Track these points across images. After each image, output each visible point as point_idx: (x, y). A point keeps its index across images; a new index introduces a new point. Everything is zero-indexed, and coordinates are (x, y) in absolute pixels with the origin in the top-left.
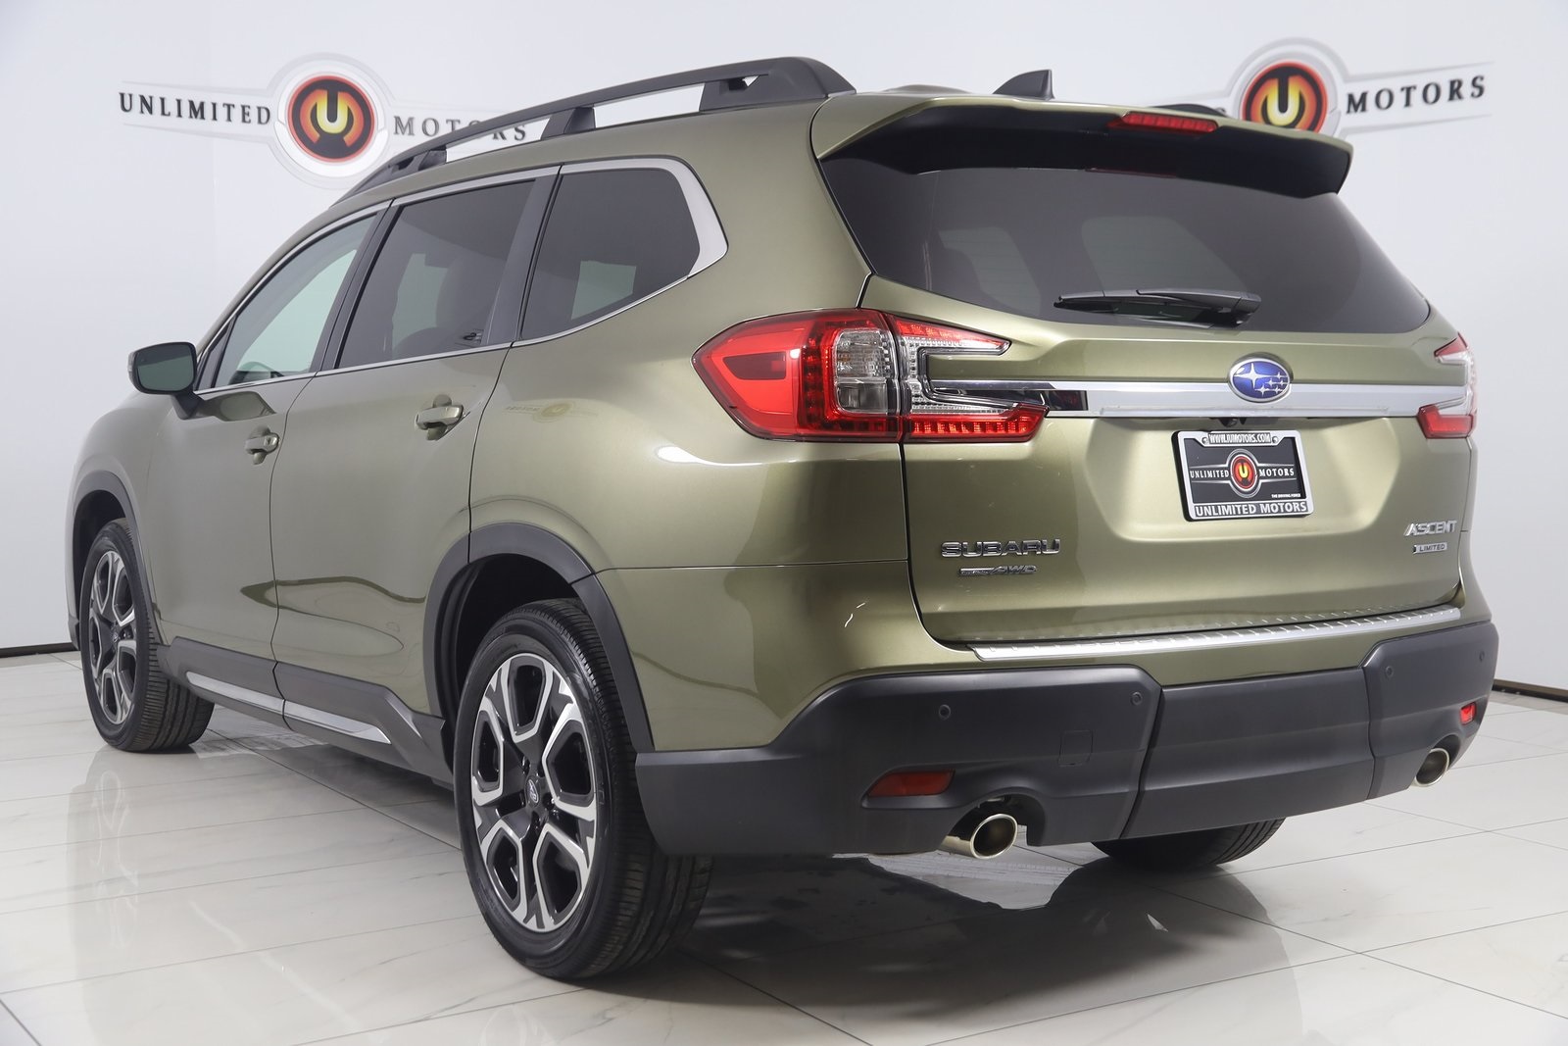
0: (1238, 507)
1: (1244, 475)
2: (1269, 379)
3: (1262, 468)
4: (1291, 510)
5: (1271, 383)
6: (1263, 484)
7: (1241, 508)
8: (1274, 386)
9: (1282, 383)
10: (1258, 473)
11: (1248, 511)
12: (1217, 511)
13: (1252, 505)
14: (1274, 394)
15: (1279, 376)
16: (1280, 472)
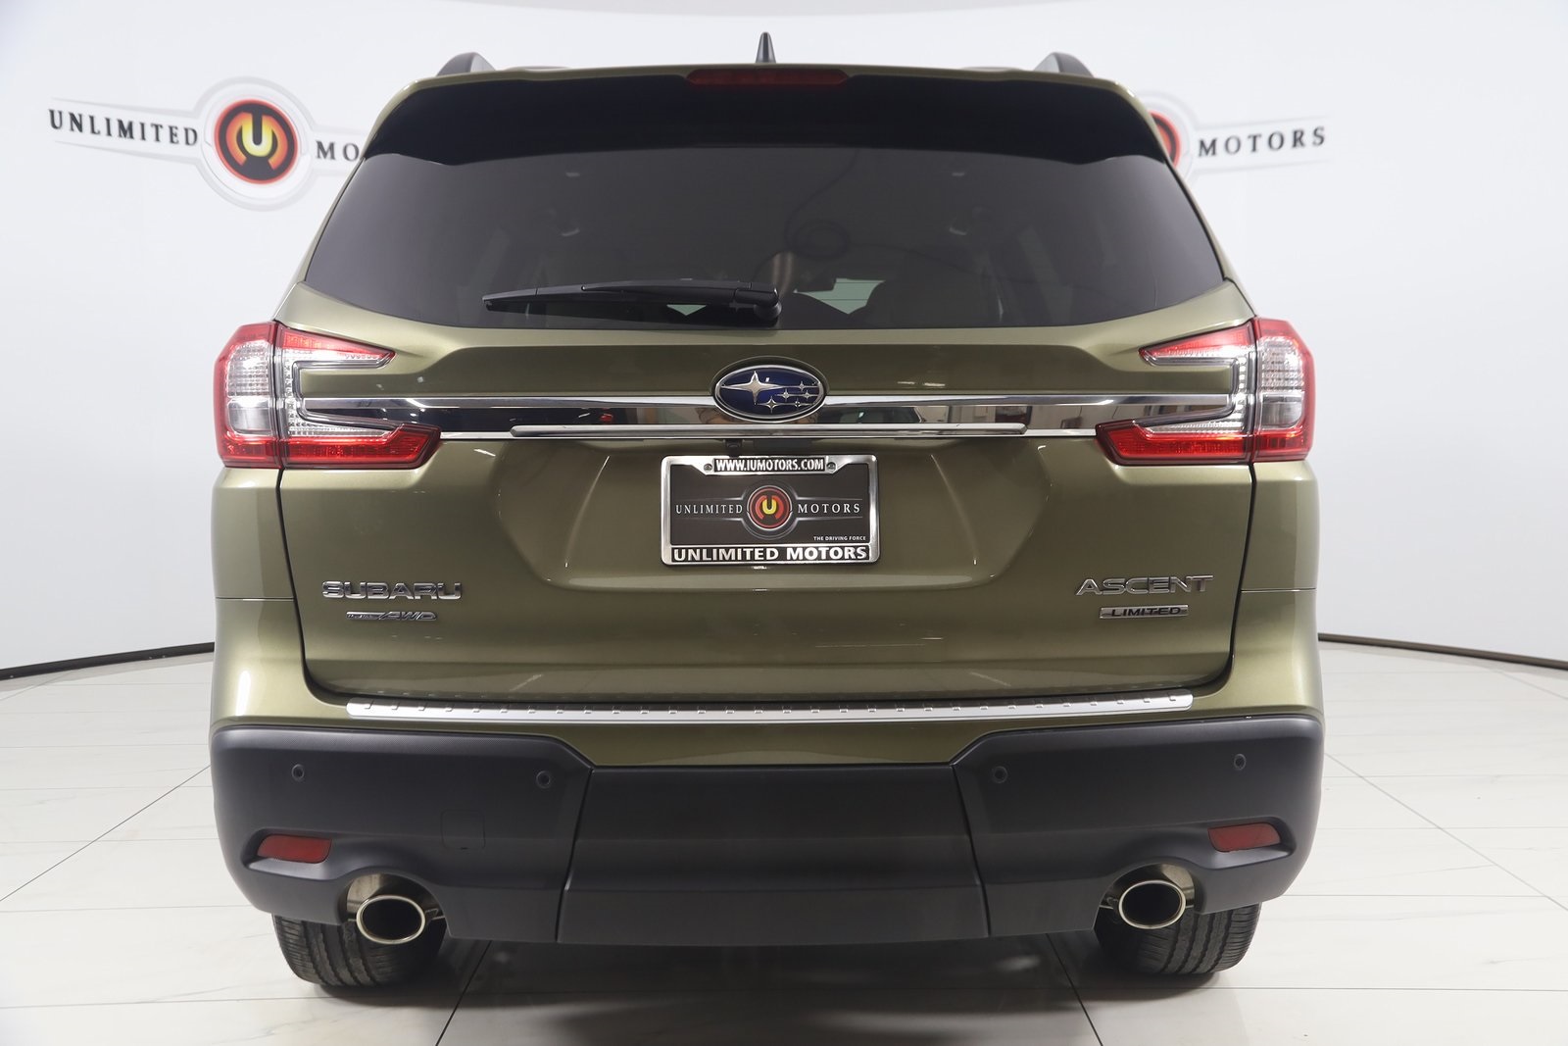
0: (748, 551)
1: (767, 511)
2: (783, 390)
3: (803, 503)
4: (840, 556)
5: (786, 395)
6: (800, 521)
7: (752, 553)
8: (791, 400)
9: (807, 395)
10: (796, 508)
11: (765, 556)
12: (709, 554)
13: (772, 551)
14: (793, 409)
15: (802, 386)
16: (836, 508)
